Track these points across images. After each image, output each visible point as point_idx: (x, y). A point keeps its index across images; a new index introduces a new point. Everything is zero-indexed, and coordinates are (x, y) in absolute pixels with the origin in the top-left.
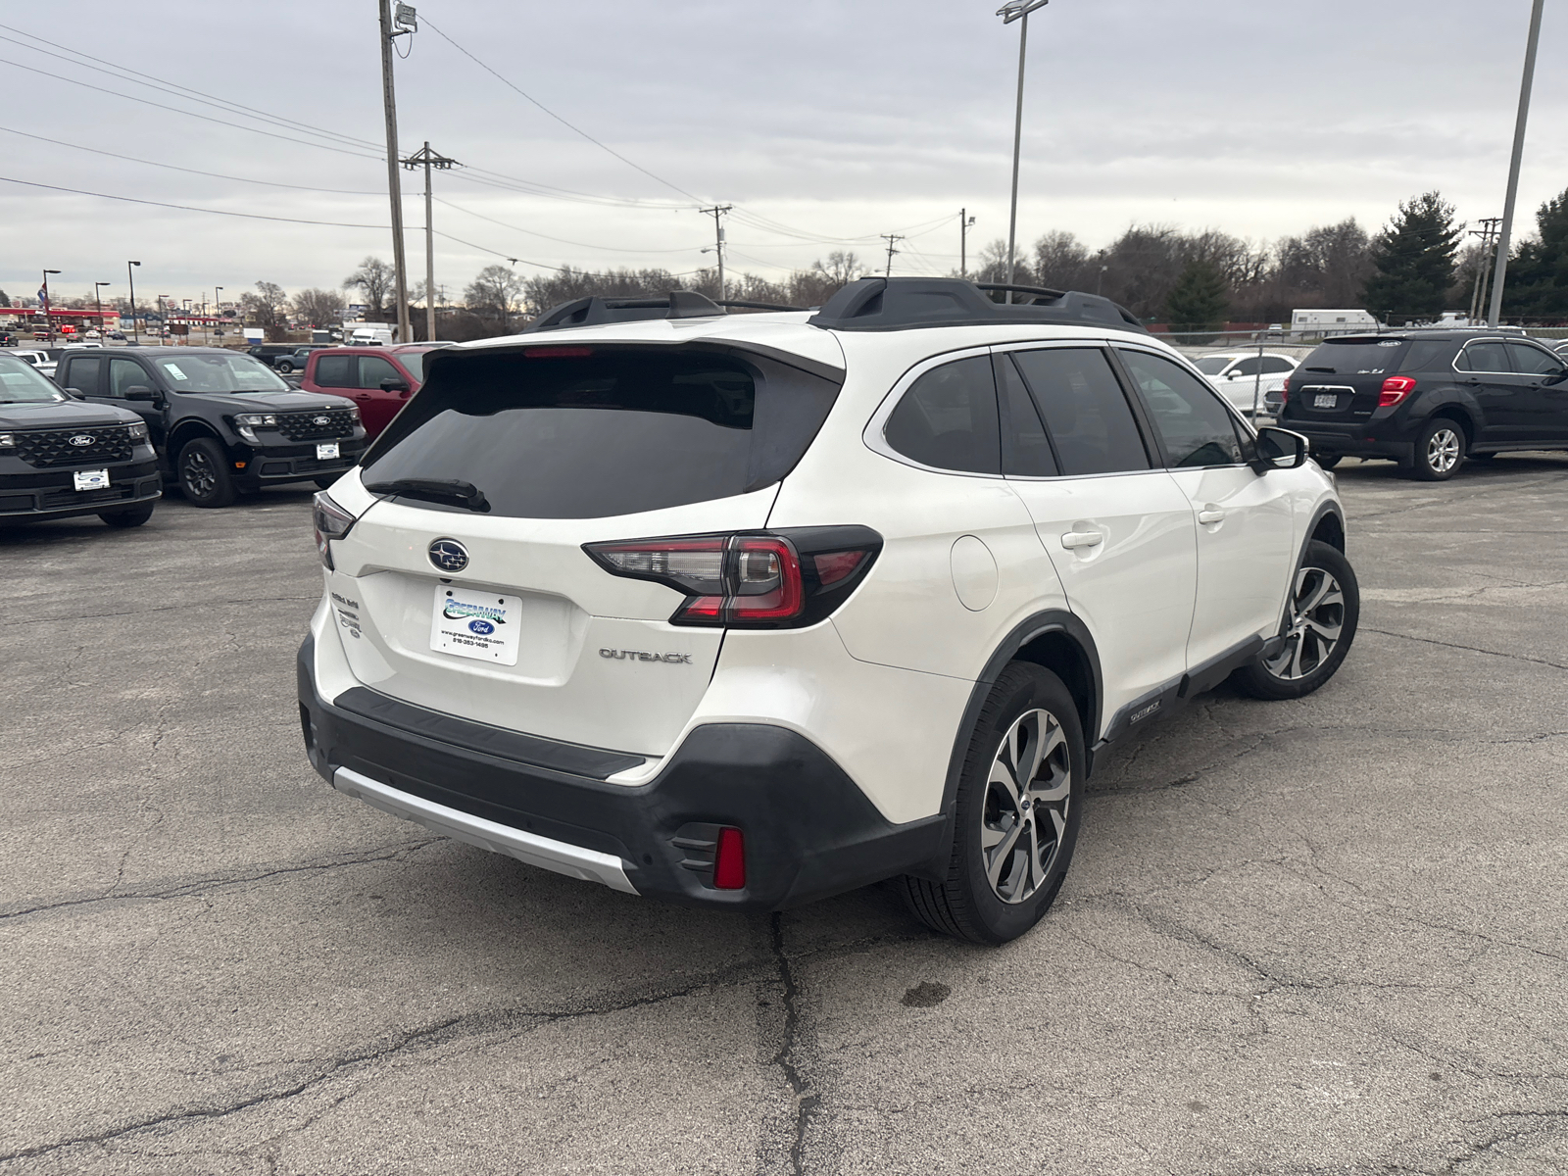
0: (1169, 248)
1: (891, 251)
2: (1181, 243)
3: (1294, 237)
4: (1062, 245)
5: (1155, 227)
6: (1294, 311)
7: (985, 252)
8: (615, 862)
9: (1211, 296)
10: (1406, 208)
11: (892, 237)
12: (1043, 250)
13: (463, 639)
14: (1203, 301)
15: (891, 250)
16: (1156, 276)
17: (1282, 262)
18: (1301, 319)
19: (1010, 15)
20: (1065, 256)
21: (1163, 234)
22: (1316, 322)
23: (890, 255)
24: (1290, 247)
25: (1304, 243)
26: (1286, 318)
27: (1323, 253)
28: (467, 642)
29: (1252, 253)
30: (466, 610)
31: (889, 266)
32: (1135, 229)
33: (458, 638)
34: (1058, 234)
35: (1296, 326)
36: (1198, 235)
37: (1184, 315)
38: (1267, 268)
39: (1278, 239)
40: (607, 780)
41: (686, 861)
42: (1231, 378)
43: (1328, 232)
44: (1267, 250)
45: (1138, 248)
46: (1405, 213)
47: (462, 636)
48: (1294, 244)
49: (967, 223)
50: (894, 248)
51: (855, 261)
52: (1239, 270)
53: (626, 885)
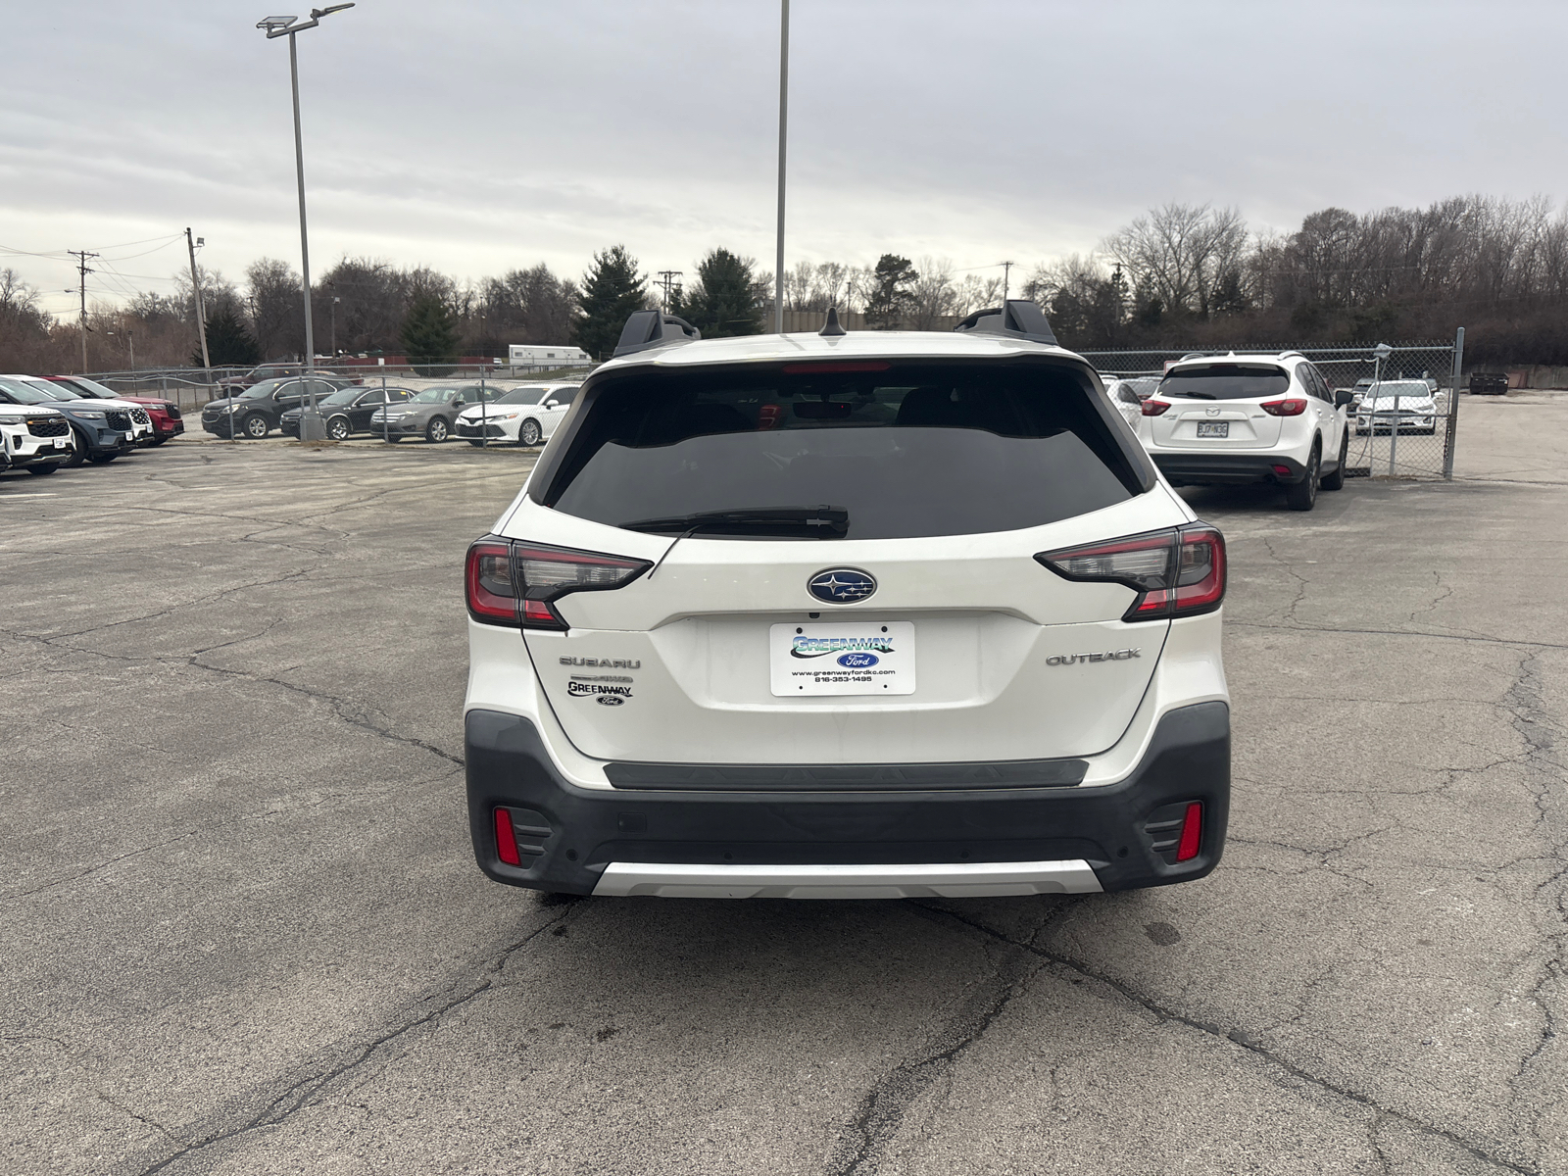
0: (383, 281)
1: (84, 270)
2: (395, 278)
3: (495, 278)
4: (277, 273)
5: (366, 260)
6: (511, 346)
7: (180, 277)
8: (1081, 865)
9: (445, 330)
10: (600, 258)
11: (83, 254)
12: (256, 278)
13: (831, 677)
14: (438, 335)
15: (83, 268)
16: (375, 309)
17: (488, 299)
18: (517, 354)
19: (273, 30)
20: (280, 285)
21: (376, 268)
22: (530, 356)
23: (83, 274)
24: (493, 287)
25: (505, 284)
26: (504, 353)
27: (522, 294)
28: (836, 680)
29: (461, 291)
30: (829, 645)
31: (83, 287)
32: (348, 262)
33: (822, 677)
34: (270, 262)
35: (514, 361)
36: (410, 271)
37: (422, 348)
38: (473, 305)
39: (481, 279)
40: (1081, 785)
41: (1155, 844)
42: (549, 407)
43: (524, 275)
44: (472, 289)
45: (350, 280)
46: (600, 263)
47: (829, 673)
48: (495, 284)
49: (195, 244)
50: (86, 265)
51: (15, 279)
52: (451, 306)
53: (1094, 885)
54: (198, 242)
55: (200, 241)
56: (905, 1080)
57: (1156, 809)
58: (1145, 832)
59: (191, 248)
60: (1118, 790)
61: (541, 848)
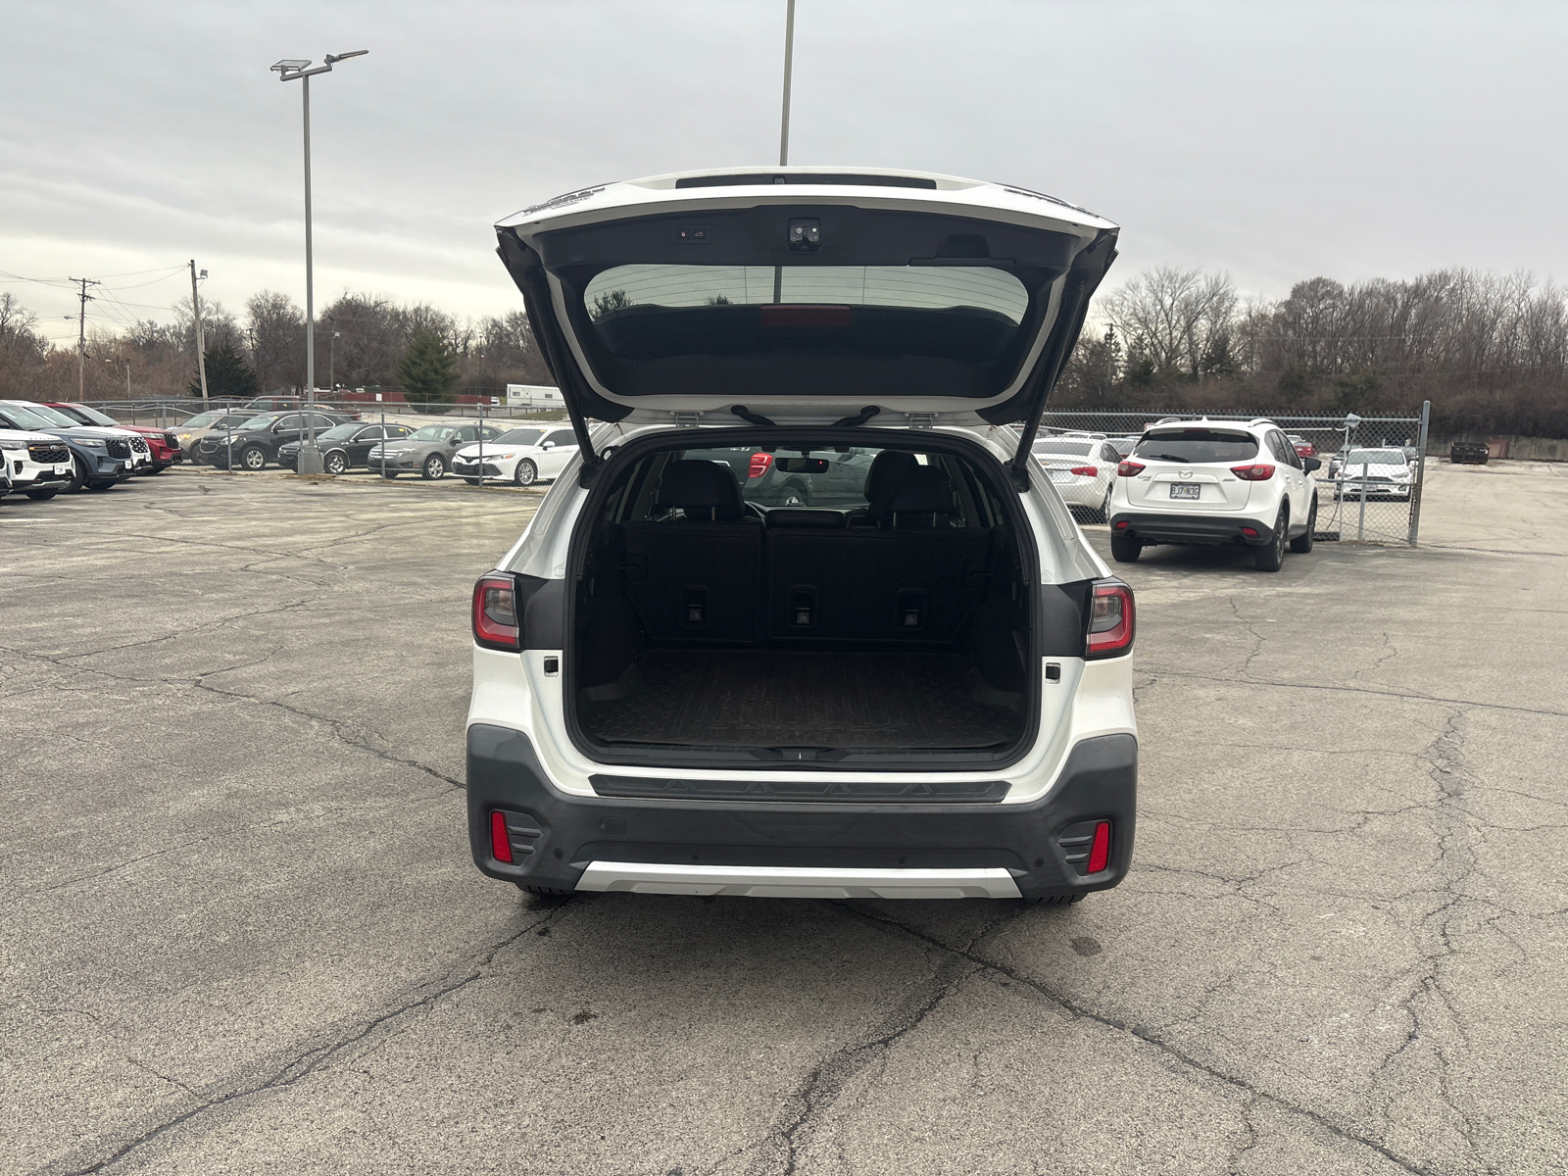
0: (384, 317)
1: (84, 297)
2: (395, 315)
3: (495, 318)
4: (277, 306)
5: (367, 296)
6: (509, 385)
7: (180, 306)
8: (1002, 873)
9: (443, 367)
10: (601, 302)
11: (84, 281)
12: (256, 310)
14: (436, 372)
15: (84, 296)
16: (375, 344)
17: (487, 338)
18: (515, 394)
20: (280, 318)
21: (377, 304)
22: (527, 396)
23: (83, 301)
24: (493, 327)
25: (505, 324)
26: (502, 393)
27: (522, 334)
29: (461, 329)
31: (83, 314)
32: (349, 297)
34: (271, 295)
35: (511, 401)
36: (411, 308)
37: (420, 385)
38: (473, 343)
39: (482, 318)
40: (1003, 802)
41: (1068, 857)
44: (472, 327)
45: (351, 315)
46: (600, 307)
48: (495, 324)
49: (198, 275)
50: (87, 293)
51: (13, 303)
52: (451, 344)
53: (1014, 891)
54: (201, 274)
55: (204, 273)
56: (845, 1061)
57: (1069, 825)
58: (1059, 846)
59: (194, 279)
60: (1035, 808)
61: (531, 848)
